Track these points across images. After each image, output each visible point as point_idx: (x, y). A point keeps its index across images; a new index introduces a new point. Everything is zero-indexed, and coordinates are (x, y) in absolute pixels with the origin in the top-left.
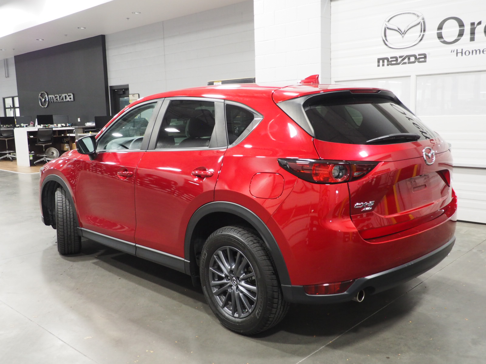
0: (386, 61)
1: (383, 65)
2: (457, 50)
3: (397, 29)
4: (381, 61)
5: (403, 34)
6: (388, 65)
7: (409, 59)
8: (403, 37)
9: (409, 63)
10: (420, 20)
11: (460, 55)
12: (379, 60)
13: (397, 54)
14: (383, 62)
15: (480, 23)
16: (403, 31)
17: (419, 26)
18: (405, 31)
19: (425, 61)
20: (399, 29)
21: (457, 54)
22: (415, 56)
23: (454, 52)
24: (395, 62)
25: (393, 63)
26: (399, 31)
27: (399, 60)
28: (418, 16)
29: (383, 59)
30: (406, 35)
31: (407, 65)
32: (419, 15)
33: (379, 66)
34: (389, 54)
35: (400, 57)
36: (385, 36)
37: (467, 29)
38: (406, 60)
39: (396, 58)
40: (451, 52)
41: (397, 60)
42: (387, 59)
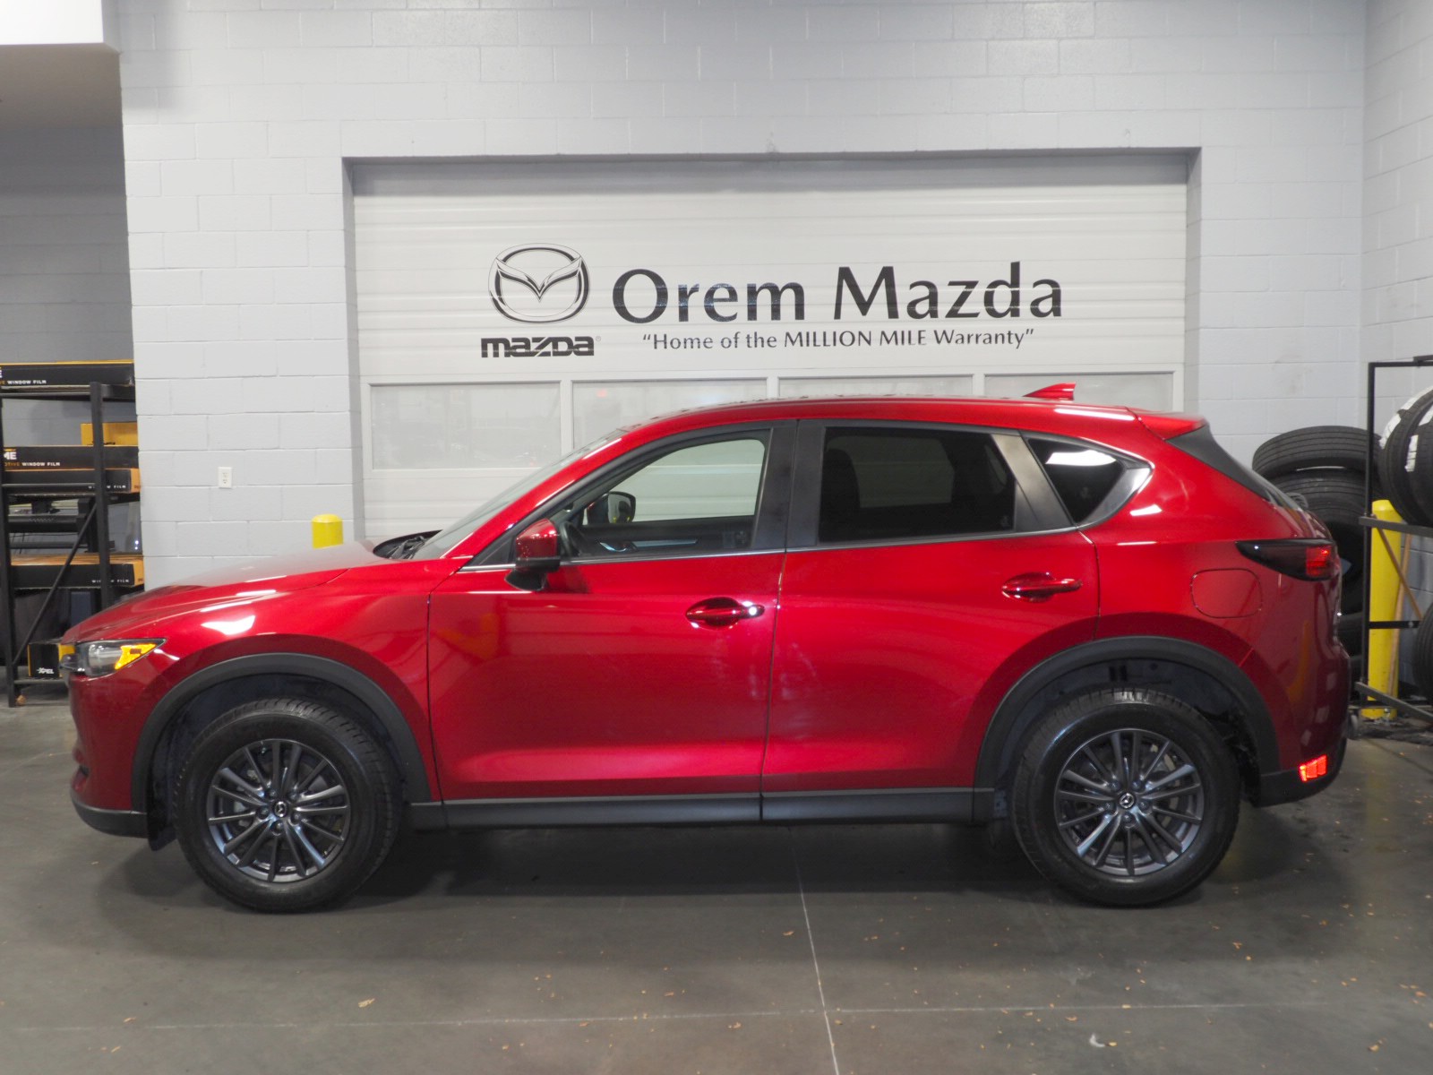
0: (501, 346)
1: (496, 355)
2: (655, 336)
3: (526, 280)
4: (490, 346)
5: (539, 291)
6: (507, 355)
7: (555, 346)
8: (540, 298)
9: (557, 354)
10: (576, 266)
11: (660, 345)
12: (485, 343)
13: (529, 332)
14: (496, 347)
15: (695, 289)
16: (539, 284)
17: (574, 280)
18: (543, 286)
19: (591, 353)
20: (529, 280)
21: (655, 343)
22: (568, 340)
23: (649, 338)
24: (523, 350)
25: (518, 350)
26: (530, 283)
27: (534, 346)
28: (572, 259)
29: (496, 342)
30: (546, 296)
31: (552, 358)
32: (574, 256)
33: (485, 355)
34: (511, 332)
35: (536, 340)
36: (499, 291)
37: (673, 297)
38: (549, 348)
39: (526, 340)
40: (645, 339)
41: (527, 346)
42: (505, 342)
